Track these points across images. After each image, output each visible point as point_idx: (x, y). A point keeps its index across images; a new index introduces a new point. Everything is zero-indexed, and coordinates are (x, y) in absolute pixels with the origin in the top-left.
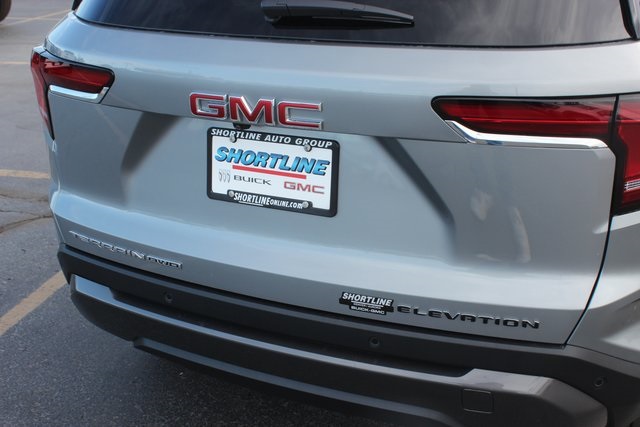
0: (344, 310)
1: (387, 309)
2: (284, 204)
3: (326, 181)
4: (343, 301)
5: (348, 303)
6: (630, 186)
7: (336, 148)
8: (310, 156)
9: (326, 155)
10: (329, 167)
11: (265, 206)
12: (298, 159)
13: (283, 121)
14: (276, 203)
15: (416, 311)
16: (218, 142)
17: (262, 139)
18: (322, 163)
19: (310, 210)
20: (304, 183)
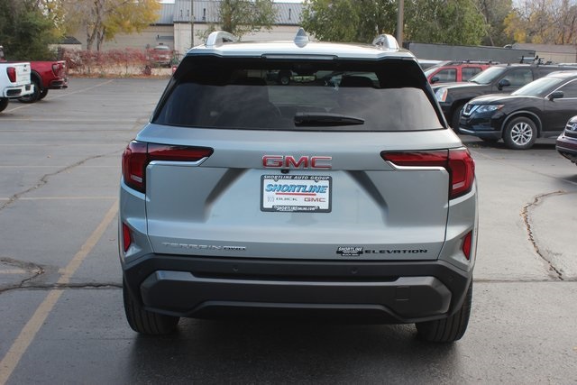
0: (339, 257)
1: (360, 253)
2: (305, 209)
3: (326, 196)
4: (338, 252)
5: (341, 252)
6: (455, 187)
7: (330, 180)
8: (317, 184)
9: (327, 183)
10: (328, 189)
11: (294, 211)
12: (312, 186)
13: (313, 166)
14: (300, 209)
15: (374, 252)
16: (267, 182)
17: (293, 178)
18: (324, 187)
19: (318, 210)
20: (315, 197)
